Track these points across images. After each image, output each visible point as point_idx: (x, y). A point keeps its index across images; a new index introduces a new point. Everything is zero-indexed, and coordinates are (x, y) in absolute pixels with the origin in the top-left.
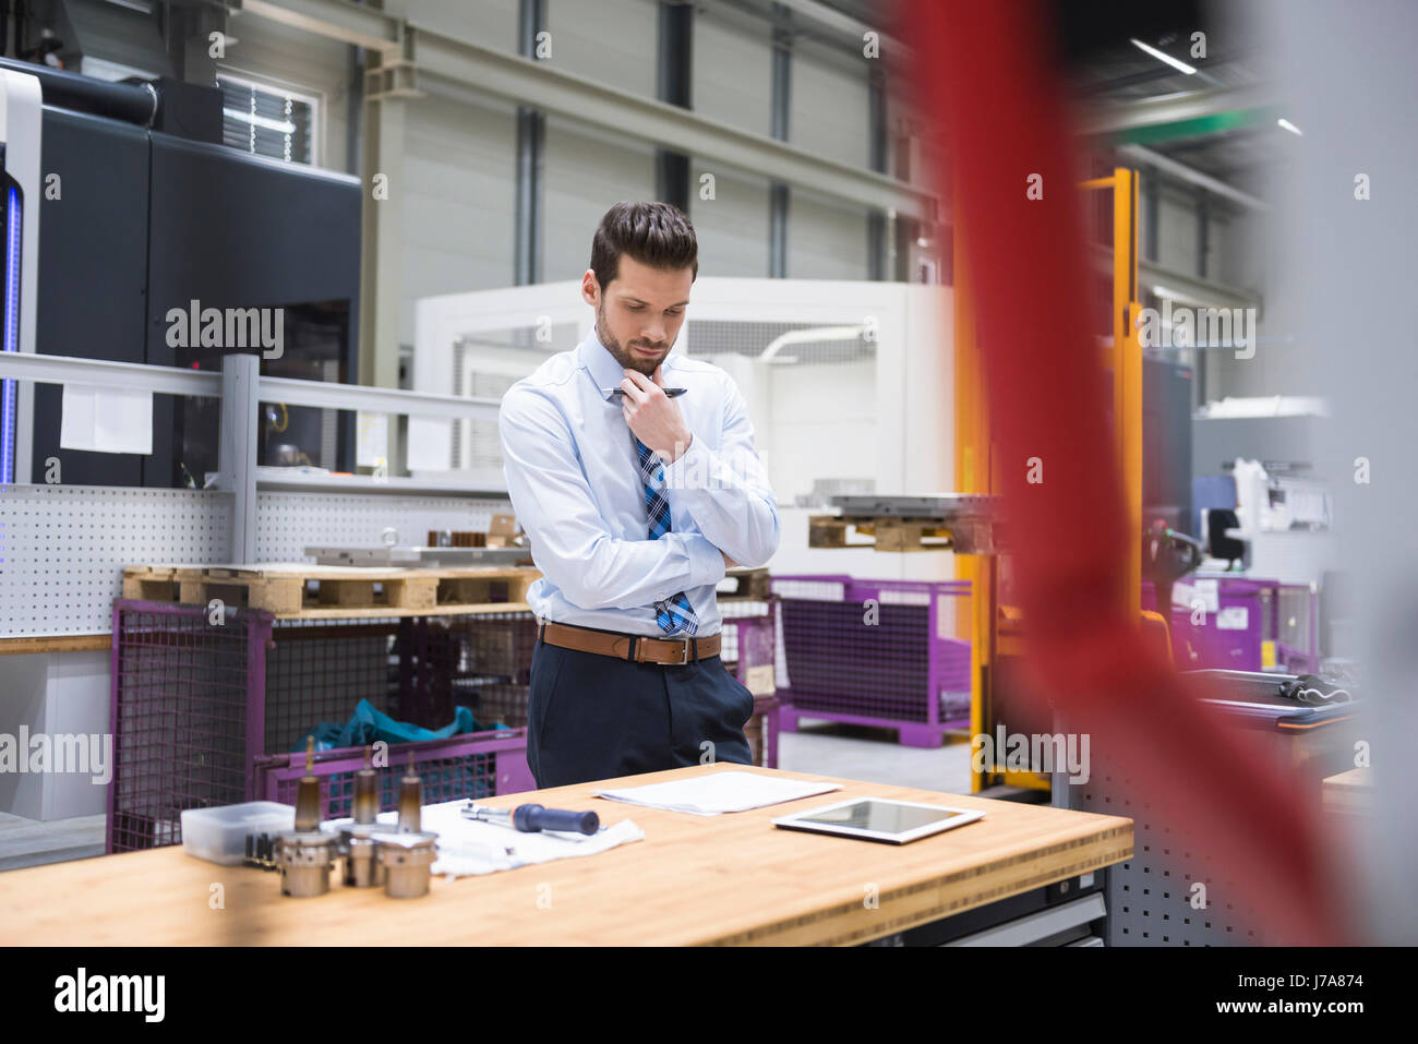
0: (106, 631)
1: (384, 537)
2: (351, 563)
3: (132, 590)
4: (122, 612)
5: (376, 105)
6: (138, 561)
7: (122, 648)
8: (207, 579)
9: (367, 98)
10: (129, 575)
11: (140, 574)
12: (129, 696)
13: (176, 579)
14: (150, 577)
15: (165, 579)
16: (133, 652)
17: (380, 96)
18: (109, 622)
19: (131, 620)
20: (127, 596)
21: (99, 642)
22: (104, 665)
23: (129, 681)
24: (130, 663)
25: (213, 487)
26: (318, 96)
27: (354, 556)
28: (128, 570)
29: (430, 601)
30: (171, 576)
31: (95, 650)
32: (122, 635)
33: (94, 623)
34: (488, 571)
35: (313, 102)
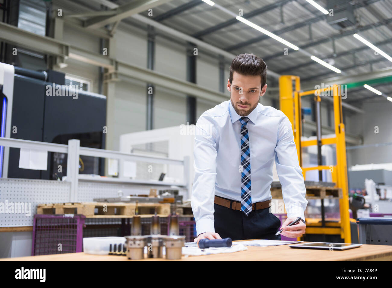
0: (31, 225)
1: (119, 194)
2: (108, 202)
3: (40, 211)
4: (36, 218)
5: (106, 84)
6: (42, 203)
7: (36, 230)
8: (65, 206)
9: (104, 82)
10: (38, 207)
11: (43, 206)
12: (38, 246)
13: (54, 207)
14: (46, 207)
15: (50, 207)
16: (40, 232)
17: (108, 81)
18: (32, 222)
19: (39, 221)
20: (38, 213)
21: (29, 228)
22: (30, 236)
23: (38, 241)
24: (38, 236)
25: (65, 181)
26: (90, 81)
27: (108, 200)
28: (39, 205)
29: (133, 213)
30: (53, 207)
31: (28, 231)
32: (36, 226)
33: (27, 223)
34: (151, 204)
35: (89, 84)
